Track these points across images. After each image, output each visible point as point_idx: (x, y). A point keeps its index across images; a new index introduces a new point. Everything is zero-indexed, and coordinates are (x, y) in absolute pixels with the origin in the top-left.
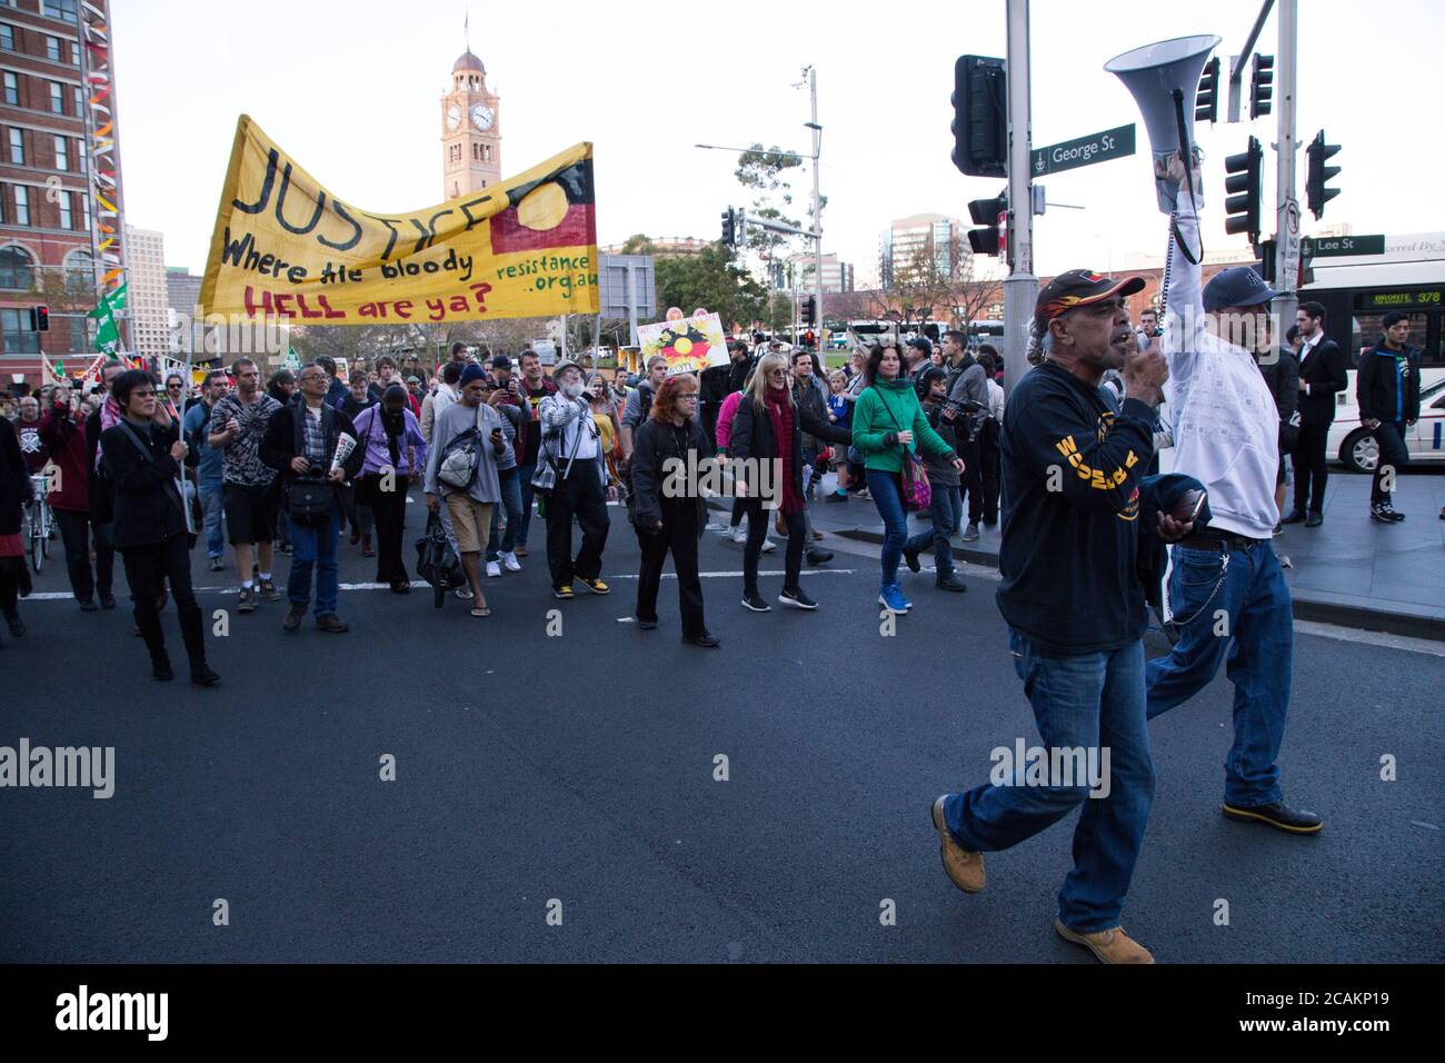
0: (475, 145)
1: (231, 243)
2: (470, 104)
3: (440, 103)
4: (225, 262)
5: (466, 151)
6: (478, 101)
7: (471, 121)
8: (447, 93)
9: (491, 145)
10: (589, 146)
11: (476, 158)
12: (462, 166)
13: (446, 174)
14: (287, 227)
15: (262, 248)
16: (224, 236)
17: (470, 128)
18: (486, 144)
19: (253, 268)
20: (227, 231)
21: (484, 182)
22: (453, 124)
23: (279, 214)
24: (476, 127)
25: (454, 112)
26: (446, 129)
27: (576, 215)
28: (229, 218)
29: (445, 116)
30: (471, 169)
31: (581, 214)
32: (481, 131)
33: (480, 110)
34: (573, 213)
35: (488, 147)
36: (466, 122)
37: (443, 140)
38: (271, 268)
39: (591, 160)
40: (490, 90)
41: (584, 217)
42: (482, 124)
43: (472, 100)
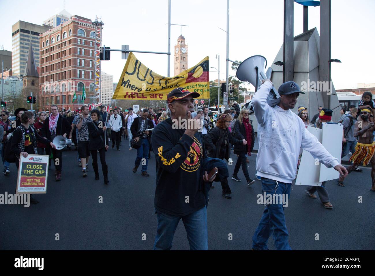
0: (182, 57)
1: (124, 81)
2: (181, 48)
3: (174, 47)
4: (122, 86)
5: (180, 58)
6: (183, 46)
7: (181, 51)
8: (176, 45)
9: (186, 57)
10: (208, 57)
11: (182, 60)
12: (179, 62)
13: (175, 64)
14: (139, 79)
15: (132, 83)
16: (122, 79)
17: (181, 53)
18: (184, 57)
19: (129, 88)
20: (123, 78)
21: (183, 65)
22: (177, 52)
23: (138, 76)
24: (182, 53)
25: (177, 49)
26: (175, 53)
27: (205, 74)
28: (124, 76)
29: (175, 50)
30: (181, 62)
31: (206, 74)
32: (183, 54)
33: (183, 49)
34: (204, 74)
35: (185, 57)
36: (180, 52)
37: (175, 56)
38: (134, 89)
39: (208, 61)
40: (186, 44)
41: (206, 75)
42: (183, 52)
43: (181, 46)
